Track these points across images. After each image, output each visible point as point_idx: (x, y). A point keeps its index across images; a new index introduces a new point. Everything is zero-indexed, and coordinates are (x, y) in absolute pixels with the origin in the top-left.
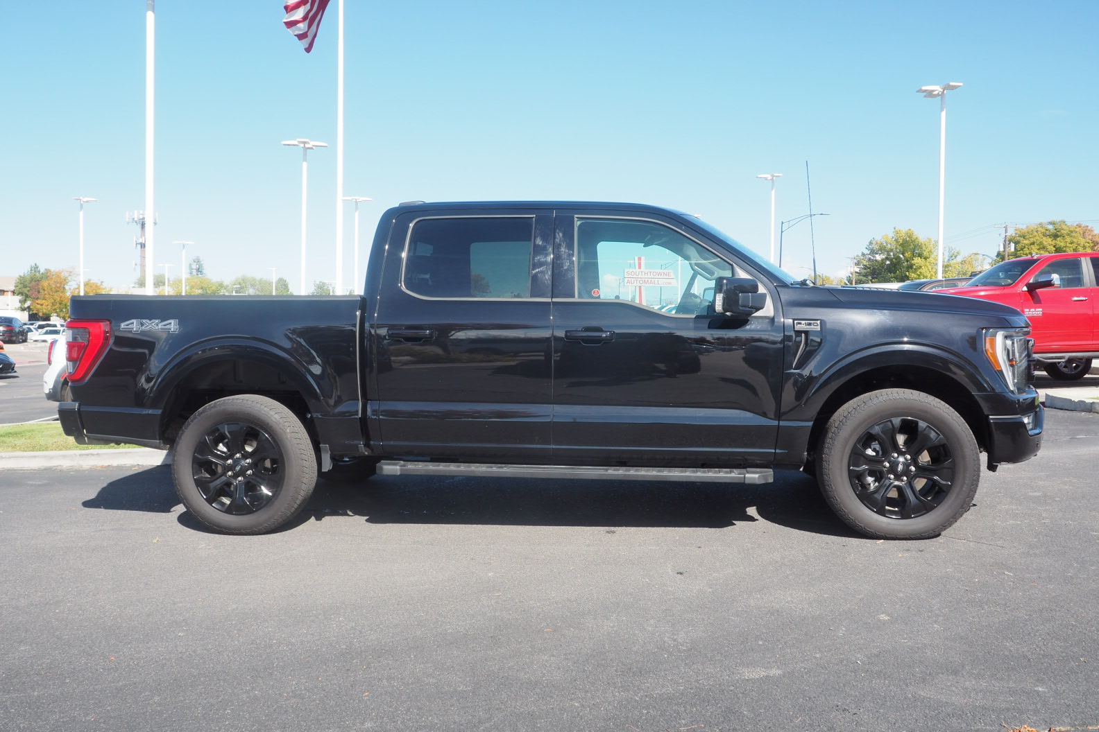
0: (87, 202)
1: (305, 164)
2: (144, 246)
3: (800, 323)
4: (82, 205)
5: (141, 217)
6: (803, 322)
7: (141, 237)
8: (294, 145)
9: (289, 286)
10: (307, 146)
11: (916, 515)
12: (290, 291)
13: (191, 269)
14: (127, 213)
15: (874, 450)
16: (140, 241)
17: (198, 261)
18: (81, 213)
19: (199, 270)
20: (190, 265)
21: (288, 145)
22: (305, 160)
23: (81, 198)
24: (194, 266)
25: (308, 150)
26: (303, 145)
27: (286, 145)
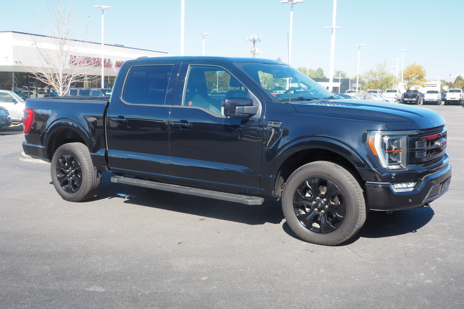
0: (207, 35)
1: (292, 12)
2: (255, 53)
3: (271, 123)
4: (204, 36)
5: (253, 38)
6: (273, 122)
7: (253, 48)
8: (287, 3)
11: (325, 232)
14: (247, 36)
15: (310, 194)
16: (253, 50)
18: (204, 40)
21: (284, 3)
22: (292, 10)
23: (204, 33)
25: (294, 5)
26: (291, 2)
27: (282, 3)
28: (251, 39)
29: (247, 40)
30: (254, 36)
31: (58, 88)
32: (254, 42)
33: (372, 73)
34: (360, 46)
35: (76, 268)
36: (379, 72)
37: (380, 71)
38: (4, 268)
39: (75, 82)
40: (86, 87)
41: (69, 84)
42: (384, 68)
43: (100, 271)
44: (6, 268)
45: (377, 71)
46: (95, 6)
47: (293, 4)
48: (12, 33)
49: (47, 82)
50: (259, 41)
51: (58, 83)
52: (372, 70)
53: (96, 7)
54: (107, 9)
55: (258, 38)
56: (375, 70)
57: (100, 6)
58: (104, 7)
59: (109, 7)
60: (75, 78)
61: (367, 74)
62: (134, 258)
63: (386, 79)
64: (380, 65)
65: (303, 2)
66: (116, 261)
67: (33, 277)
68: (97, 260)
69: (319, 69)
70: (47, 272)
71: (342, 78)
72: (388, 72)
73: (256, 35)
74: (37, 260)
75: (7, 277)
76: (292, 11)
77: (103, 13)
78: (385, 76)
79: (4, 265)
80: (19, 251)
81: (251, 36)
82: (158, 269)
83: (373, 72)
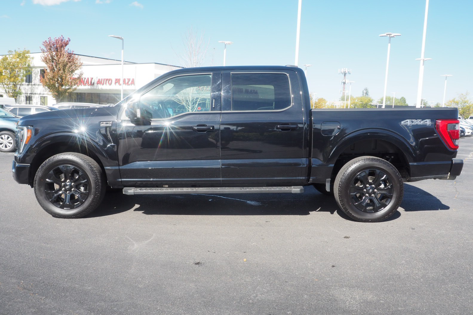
0: (308, 66)
2: (345, 83)
4: (306, 68)
5: (344, 71)
7: (344, 80)
8: (385, 36)
9: (406, 101)
10: (391, 36)
12: (406, 103)
13: (363, 93)
17: (366, 90)
19: (367, 93)
20: (363, 91)
23: (306, 65)
24: (365, 92)
26: (389, 36)
27: (381, 36)
28: (342, 72)
29: (339, 72)
30: (345, 69)
31: (188, 107)
32: (345, 74)
33: (454, 102)
34: (446, 77)
35: (224, 290)
36: (461, 101)
37: (463, 100)
38: (147, 282)
39: (201, 103)
40: (207, 107)
41: (197, 104)
42: (466, 97)
43: (252, 297)
44: (149, 282)
45: (460, 100)
46: (219, 42)
47: (390, 37)
48: (154, 64)
49: (180, 102)
50: (349, 73)
51: (188, 103)
52: (455, 99)
53: (221, 42)
54: (229, 44)
55: (349, 71)
56: (457, 99)
57: (224, 42)
58: (226, 42)
59: (230, 42)
60: (201, 99)
61: (450, 103)
62: (287, 282)
63: (468, 107)
64: (462, 94)
65: (400, 35)
66: (268, 285)
67: (178, 299)
68: (245, 281)
69: (402, 98)
70: (193, 293)
71: (424, 106)
72: (470, 101)
73: (347, 69)
74: (181, 275)
75: (150, 294)
76: (390, 43)
77: (225, 47)
78: (467, 105)
79: (147, 278)
80: (162, 260)
81: (342, 69)
82: (321, 303)
83: (455, 100)
